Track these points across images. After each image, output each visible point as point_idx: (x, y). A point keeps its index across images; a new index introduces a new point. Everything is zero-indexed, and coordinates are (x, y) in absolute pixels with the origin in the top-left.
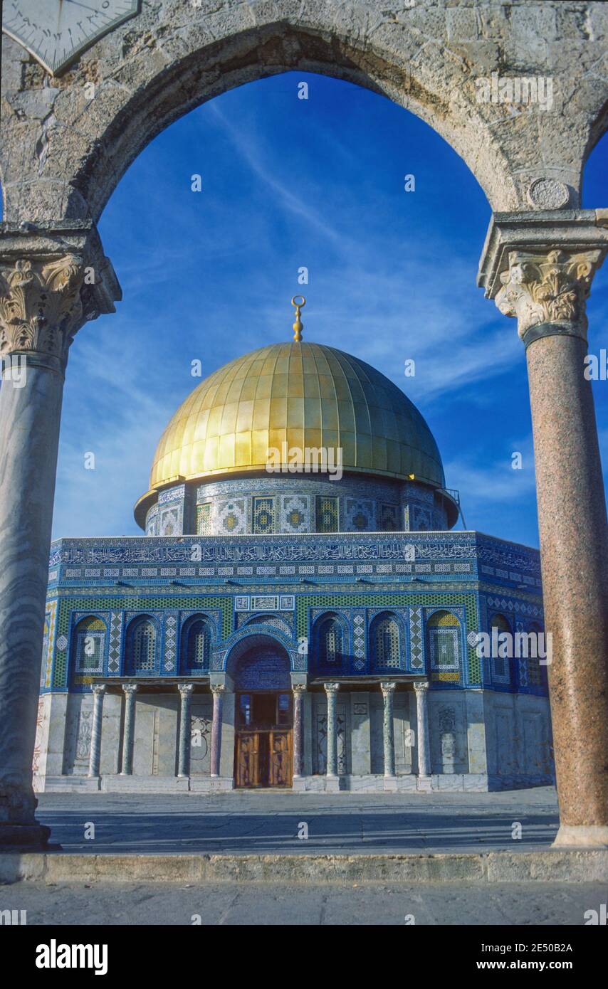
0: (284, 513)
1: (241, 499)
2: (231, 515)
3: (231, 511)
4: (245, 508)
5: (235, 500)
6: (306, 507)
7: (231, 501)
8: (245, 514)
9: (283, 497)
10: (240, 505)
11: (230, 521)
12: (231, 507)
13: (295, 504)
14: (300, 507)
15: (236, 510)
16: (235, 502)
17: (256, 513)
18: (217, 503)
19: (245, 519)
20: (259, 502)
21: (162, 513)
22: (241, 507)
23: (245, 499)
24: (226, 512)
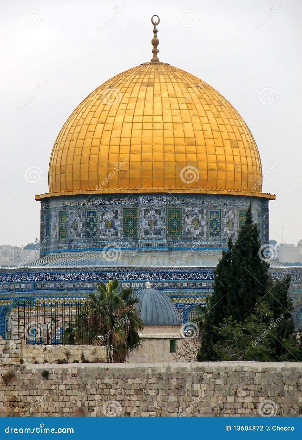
0: (225, 221)
1: (202, 209)
2: (195, 219)
3: (196, 216)
4: (205, 216)
5: (199, 209)
6: (235, 218)
7: (196, 210)
8: (205, 219)
9: (225, 210)
10: (201, 213)
11: (196, 223)
12: (196, 214)
13: (230, 215)
14: (232, 217)
15: (199, 217)
16: (198, 211)
17: (210, 220)
18: (187, 209)
19: (205, 223)
20: (212, 213)
21: (144, 209)
22: (203, 215)
23: (205, 209)
24: (193, 216)
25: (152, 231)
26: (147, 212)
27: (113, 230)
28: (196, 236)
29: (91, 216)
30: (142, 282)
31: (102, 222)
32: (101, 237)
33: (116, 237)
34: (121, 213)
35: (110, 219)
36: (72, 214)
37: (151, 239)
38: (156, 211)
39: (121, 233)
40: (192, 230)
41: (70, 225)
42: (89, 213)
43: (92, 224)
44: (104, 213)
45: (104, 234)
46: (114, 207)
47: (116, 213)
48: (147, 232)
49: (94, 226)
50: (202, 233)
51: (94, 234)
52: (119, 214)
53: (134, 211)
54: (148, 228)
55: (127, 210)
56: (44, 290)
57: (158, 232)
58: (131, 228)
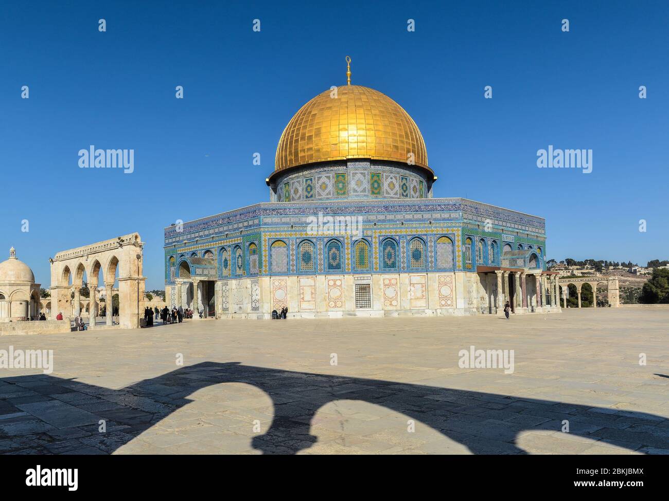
0: (412, 186)
2: (392, 182)
3: (391, 180)
4: (398, 180)
7: (392, 175)
8: (398, 183)
9: (411, 178)
10: (396, 177)
11: (391, 185)
12: (391, 178)
14: (416, 184)
15: (394, 181)
17: (402, 184)
18: (384, 174)
19: (398, 186)
20: (402, 179)
21: (352, 172)
22: (396, 179)
23: (398, 176)
24: (389, 180)
25: (359, 190)
26: (354, 174)
27: (327, 191)
28: (392, 195)
29: (309, 182)
30: (365, 215)
31: (317, 186)
32: (317, 197)
33: (329, 196)
34: (333, 177)
35: (324, 183)
36: (293, 183)
37: (358, 196)
38: (362, 173)
39: (333, 194)
40: (389, 190)
41: (292, 191)
42: (307, 180)
43: (309, 188)
44: (319, 178)
45: (320, 195)
46: (328, 173)
47: (328, 177)
48: (355, 191)
49: (311, 189)
50: (396, 194)
51: (311, 196)
52: (331, 178)
53: (343, 175)
54: (356, 187)
55: (338, 175)
56: (271, 225)
57: (364, 190)
58: (341, 189)
